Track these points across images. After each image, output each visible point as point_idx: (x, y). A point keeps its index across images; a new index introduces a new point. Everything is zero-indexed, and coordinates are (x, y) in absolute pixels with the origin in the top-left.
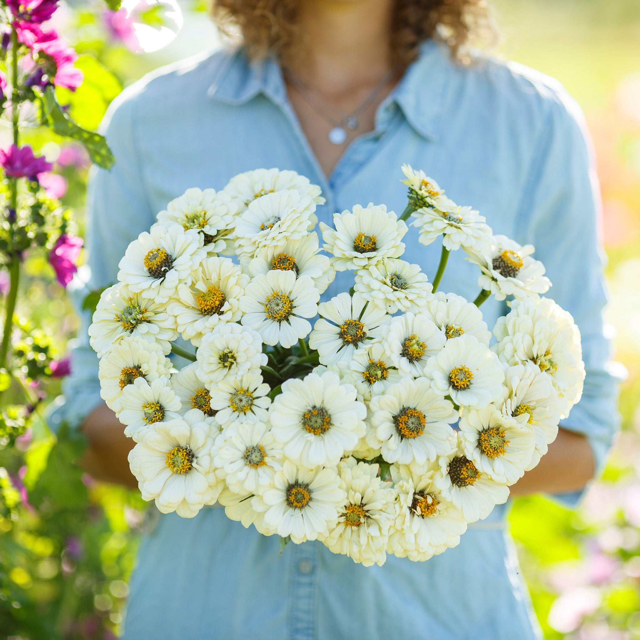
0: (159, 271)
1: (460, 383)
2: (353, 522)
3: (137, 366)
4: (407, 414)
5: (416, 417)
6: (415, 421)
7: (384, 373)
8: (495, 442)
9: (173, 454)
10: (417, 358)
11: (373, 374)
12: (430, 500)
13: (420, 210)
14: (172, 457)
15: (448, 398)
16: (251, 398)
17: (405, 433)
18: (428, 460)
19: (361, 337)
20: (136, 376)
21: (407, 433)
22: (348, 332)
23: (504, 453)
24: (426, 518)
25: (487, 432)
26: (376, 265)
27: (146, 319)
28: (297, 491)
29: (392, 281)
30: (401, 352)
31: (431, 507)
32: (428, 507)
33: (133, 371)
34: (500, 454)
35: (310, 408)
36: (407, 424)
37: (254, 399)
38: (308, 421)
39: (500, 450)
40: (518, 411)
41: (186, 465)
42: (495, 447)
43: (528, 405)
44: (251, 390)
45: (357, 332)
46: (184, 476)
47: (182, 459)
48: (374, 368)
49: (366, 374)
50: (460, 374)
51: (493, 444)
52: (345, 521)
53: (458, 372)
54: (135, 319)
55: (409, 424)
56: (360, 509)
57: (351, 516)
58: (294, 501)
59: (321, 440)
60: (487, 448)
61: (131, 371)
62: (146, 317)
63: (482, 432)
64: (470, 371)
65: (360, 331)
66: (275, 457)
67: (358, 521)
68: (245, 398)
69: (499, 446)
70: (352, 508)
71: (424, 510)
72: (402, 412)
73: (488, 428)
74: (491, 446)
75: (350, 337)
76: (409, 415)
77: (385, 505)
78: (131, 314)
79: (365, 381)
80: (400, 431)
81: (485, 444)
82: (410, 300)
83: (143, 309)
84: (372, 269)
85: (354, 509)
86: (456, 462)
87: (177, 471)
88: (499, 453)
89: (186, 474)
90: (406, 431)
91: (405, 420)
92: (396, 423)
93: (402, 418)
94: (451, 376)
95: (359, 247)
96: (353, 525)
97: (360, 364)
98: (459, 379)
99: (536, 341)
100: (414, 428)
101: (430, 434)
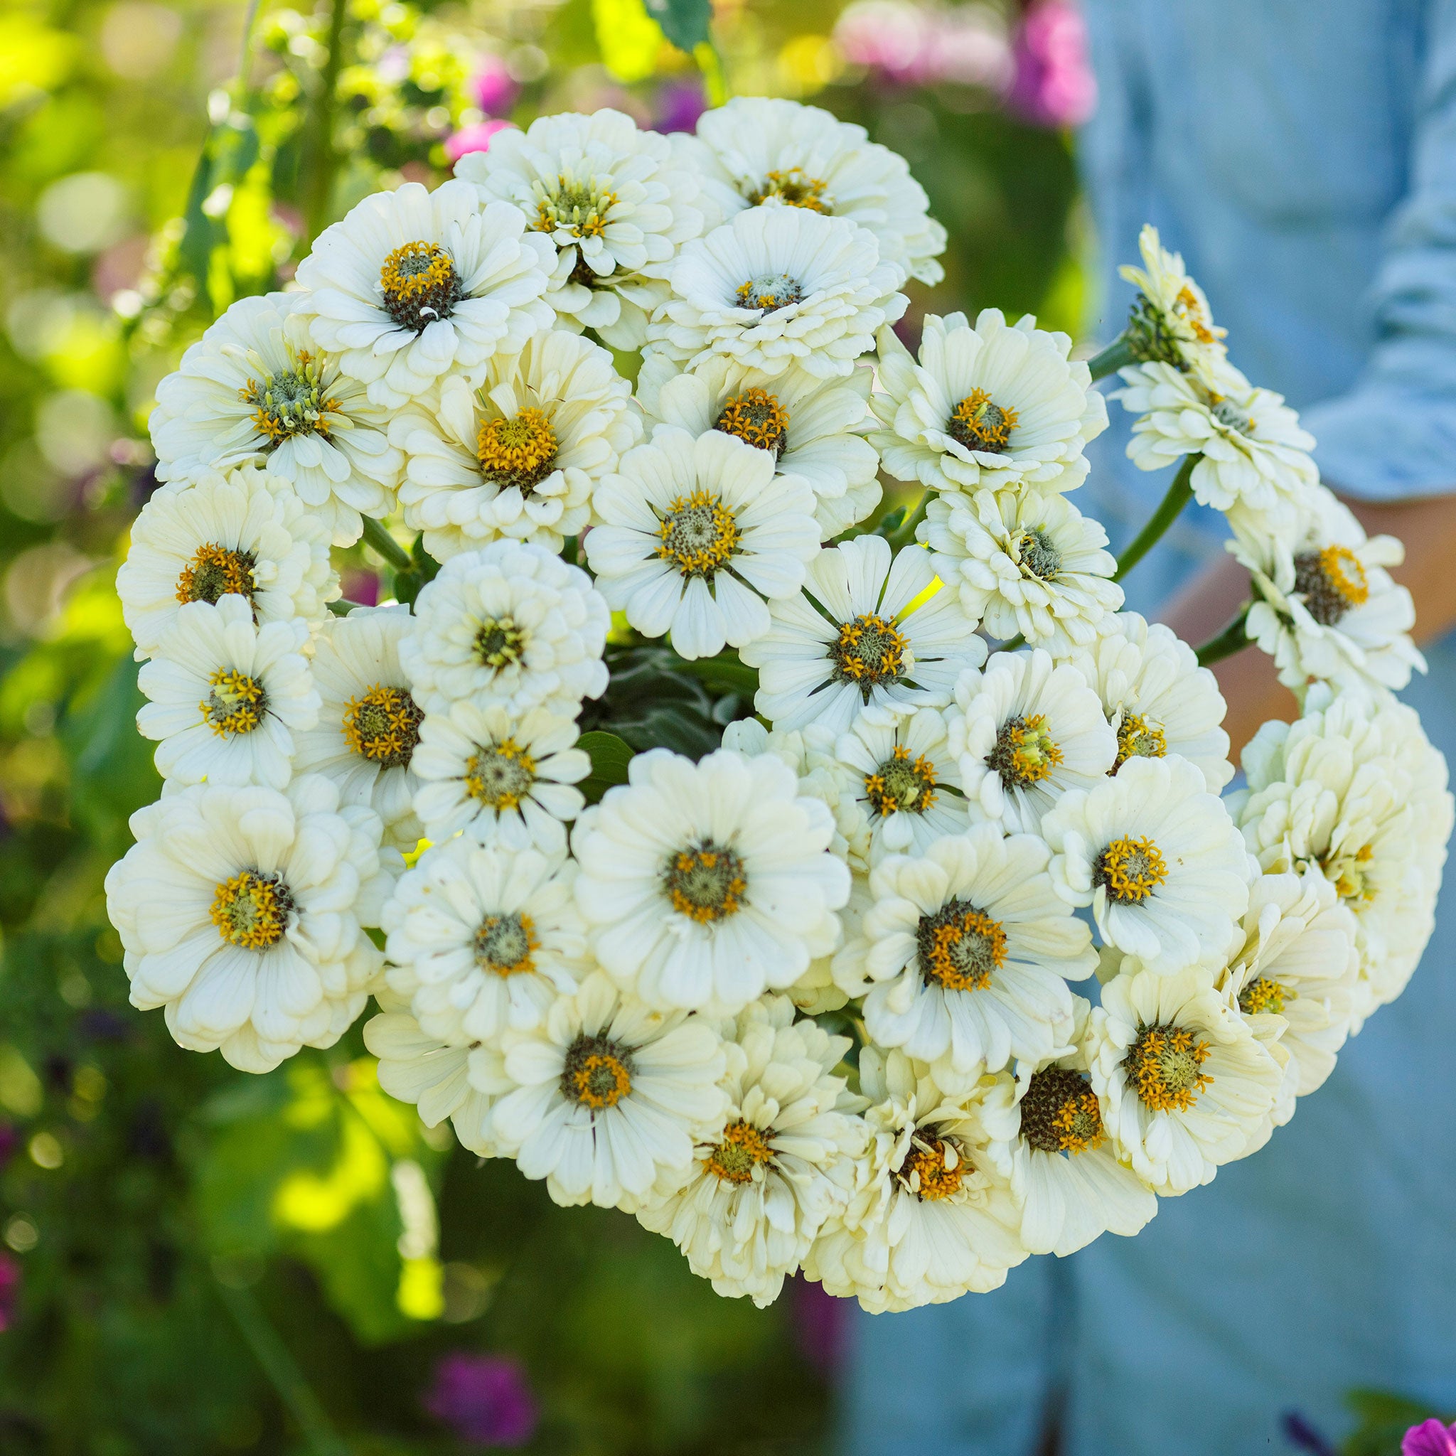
0: (410, 309)
1: (1126, 884)
2: (729, 1170)
3: (245, 553)
4: (961, 924)
5: (983, 938)
6: (978, 949)
7: (926, 798)
8: (1175, 1069)
9: (235, 892)
10: (1026, 781)
11: (895, 788)
12: (951, 1161)
13: (1149, 367)
14: (230, 900)
15: (1085, 913)
16: (528, 777)
17: (942, 972)
18: (984, 1062)
19: (889, 673)
20: (232, 581)
21: (947, 974)
22: (858, 651)
23: (1188, 1106)
24: (927, 1202)
25: (1165, 1035)
26: (997, 493)
27: (326, 429)
28: (600, 1063)
29: (1024, 549)
30: (989, 754)
31: (950, 1177)
32: (940, 1175)
33: (230, 566)
34: (1178, 1105)
35: (697, 845)
36: (954, 952)
37: (536, 780)
38: (682, 879)
39: (1181, 1095)
40: (1251, 995)
41: (267, 930)
42: (1170, 1084)
43: (1279, 982)
44: (536, 752)
45: (884, 659)
46: (256, 956)
47: (259, 910)
48: (901, 775)
49: (876, 784)
50: (1133, 860)
51: (1168, 1072)
52: (709, 1159)
53: (1130, 851)
54: (296, 416)
55: (959, 953)
56: (759, 1142)
57: (731, 1153)
58: (586, 1090)
59: (707, 938)
60: (1150, 1077)
61: (223, 564)
62: (328, 424)
63: (1151, 1030)
64: (1162, 862)
65: (891, 657)
66: (561, 952)
67: (743, 1171)
68: (513, 771)
69: (1181, 1083)
70: (740, 1132)
71: (928, 1183)
72: (947, 912)
73: (1168, 1023)
74: (1162, 1076)
75: (861, 667)
76: (967, 928)
77: (831, 1157)
78: (291, 397)
79: (867, 799)
80: (930, 962)
81: (1149, 1065)
82: (1056, 618)
83: (327, 398)
84: (984, 499)
85: (746, 1139)
86: (1053, 1079)
87: (239, 940)
88: (1176, 1101)
89: (262, 951)
90: (945, 968)
91: (952, 938)
92: (924, 936)
93: (944, 930)
94: (1107, 857)
95: (963, 427)
96: (728, 1176)
97: (868, 749)
98: (1126, 873)
99: (1348, 815)
100: (970, 966)
101: (1005, 989)
